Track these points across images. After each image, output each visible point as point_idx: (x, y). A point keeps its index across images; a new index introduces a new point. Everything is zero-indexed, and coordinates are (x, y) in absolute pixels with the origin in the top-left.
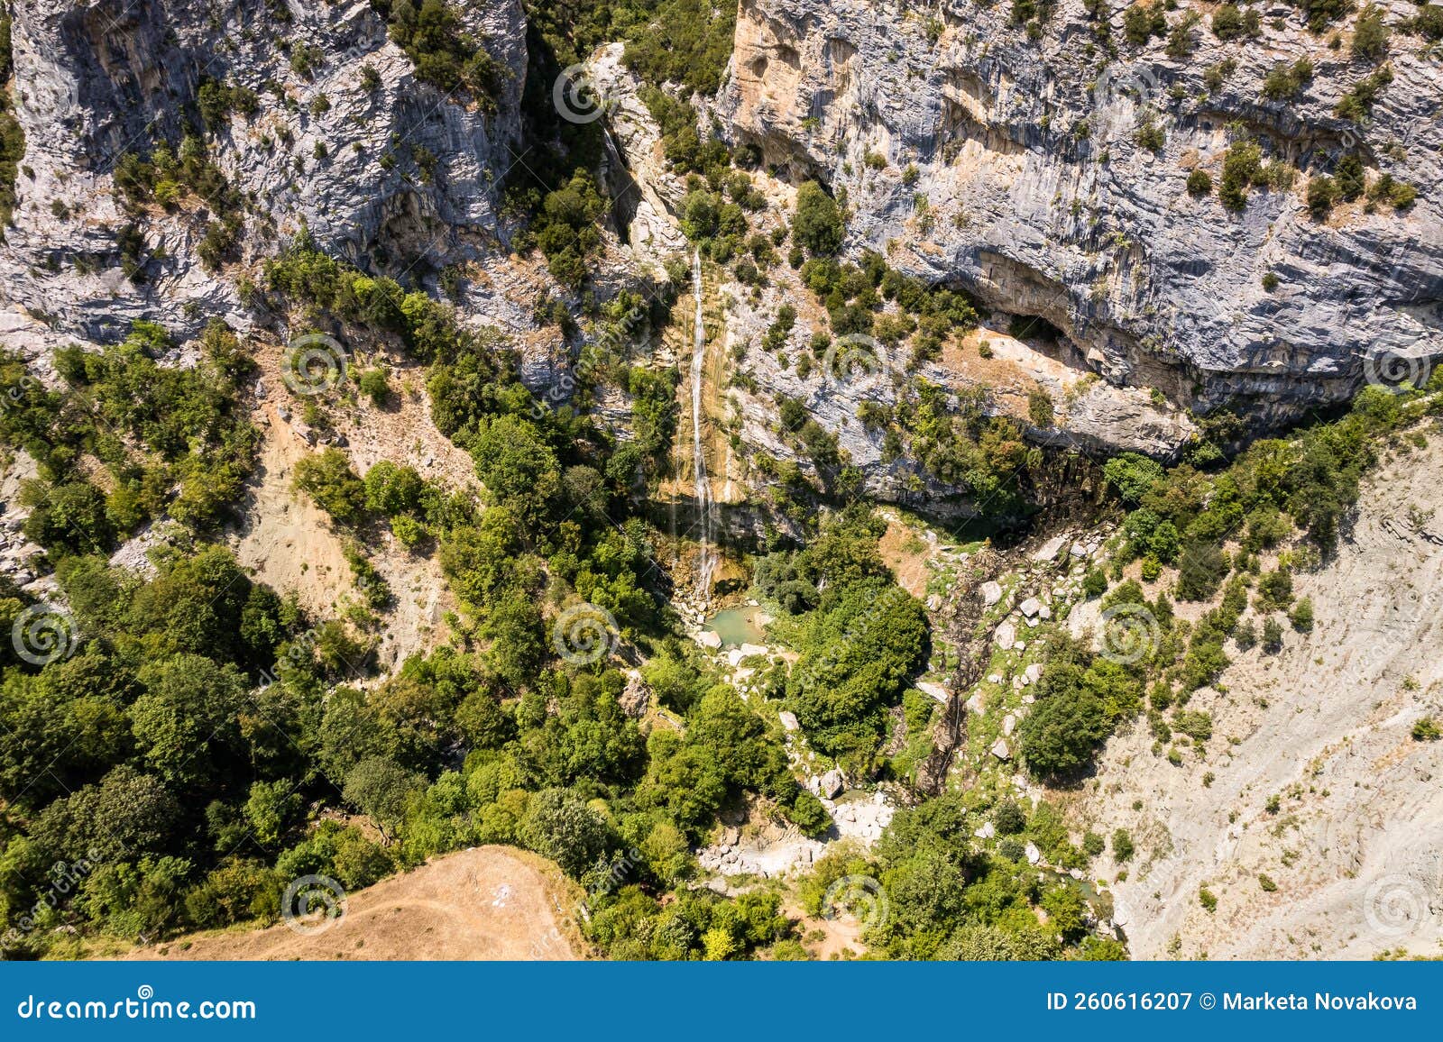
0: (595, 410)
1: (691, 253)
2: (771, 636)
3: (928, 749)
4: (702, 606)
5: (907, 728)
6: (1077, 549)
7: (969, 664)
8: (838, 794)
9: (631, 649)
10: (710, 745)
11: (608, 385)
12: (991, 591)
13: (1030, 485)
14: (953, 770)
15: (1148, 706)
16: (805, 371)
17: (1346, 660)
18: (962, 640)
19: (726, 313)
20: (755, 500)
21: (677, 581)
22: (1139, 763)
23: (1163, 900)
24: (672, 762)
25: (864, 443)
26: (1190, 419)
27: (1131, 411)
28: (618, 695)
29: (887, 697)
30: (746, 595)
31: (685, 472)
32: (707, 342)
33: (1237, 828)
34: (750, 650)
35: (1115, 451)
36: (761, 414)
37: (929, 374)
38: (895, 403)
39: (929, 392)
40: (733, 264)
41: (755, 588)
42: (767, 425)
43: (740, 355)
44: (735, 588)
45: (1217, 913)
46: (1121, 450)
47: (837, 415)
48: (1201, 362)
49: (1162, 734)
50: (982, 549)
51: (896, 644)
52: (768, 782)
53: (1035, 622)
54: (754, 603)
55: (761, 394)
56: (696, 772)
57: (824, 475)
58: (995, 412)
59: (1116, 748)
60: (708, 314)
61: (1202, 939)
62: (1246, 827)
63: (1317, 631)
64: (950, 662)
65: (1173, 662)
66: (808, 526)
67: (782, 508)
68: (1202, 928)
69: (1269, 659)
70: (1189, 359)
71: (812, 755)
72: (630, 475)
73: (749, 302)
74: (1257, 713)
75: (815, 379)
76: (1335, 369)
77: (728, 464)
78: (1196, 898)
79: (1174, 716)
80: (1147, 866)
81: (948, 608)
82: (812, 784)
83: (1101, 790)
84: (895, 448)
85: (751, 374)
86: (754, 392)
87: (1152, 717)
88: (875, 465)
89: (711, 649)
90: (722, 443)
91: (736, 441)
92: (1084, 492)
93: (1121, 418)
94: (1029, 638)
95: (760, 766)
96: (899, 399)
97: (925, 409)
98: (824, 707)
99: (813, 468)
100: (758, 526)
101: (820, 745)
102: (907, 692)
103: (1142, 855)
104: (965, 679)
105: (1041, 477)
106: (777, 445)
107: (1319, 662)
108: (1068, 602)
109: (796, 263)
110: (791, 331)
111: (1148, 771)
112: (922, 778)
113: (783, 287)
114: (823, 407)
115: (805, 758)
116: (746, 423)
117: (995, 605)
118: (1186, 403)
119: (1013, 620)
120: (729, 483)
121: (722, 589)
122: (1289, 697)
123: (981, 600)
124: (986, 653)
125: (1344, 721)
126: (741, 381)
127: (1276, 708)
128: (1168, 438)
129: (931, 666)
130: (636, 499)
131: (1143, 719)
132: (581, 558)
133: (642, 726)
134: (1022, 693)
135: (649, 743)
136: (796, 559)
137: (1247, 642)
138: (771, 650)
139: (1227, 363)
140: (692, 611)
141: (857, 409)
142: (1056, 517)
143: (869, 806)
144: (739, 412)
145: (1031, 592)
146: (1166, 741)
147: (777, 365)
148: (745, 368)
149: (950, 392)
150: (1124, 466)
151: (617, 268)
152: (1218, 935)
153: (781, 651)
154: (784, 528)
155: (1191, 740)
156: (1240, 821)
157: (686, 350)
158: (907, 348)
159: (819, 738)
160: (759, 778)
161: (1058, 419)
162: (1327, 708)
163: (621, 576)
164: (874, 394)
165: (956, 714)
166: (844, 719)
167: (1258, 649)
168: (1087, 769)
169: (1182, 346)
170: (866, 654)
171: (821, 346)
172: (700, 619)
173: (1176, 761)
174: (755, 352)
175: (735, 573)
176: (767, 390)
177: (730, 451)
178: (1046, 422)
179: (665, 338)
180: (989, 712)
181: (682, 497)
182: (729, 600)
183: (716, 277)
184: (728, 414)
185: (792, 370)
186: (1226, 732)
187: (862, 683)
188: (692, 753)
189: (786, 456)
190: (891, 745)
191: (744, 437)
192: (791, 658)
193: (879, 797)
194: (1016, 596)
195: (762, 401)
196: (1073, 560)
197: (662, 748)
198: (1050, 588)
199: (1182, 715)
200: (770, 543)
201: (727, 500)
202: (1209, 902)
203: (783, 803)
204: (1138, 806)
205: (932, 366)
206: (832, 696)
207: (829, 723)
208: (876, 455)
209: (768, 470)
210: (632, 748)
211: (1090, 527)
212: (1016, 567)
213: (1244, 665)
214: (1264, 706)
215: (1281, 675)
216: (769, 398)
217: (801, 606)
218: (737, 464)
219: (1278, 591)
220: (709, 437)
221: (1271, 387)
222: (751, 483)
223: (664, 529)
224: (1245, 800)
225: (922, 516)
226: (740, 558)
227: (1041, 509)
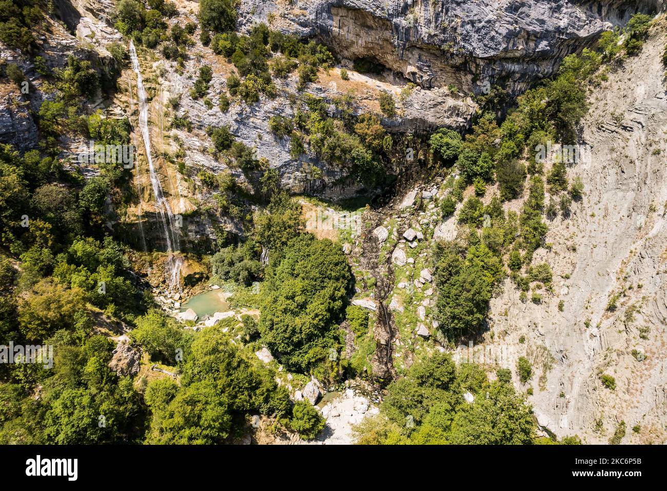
0: (62, 155)
1: (127, 43)
2: (233, 303)
3: (374, 345)
4: (177, 296)
5: (354, 336)
6: (426, 194)
7: (382, 281)
8: (319, 399)
9: (118, 324)
10: (208, 380)
11: (71, 135)
12: (381, 233)
13: (389, 161)
14: (396, 355)
15: (509, 272)
16: (225, 106)
17: (606, 209)
18: (372, 268)
19: (160, 80)
20: (203, 208)
21: (153, 282)
22: (514, 311)
23: (567, 396)
24: (174, 406)
25: (276, 150)
26: (473, 100)
27: (440, 100)
28: (108, 359)
29: (336, 316)
30: (209, 283)
31: (146, 196)
32: (149, 100)
33: (593, 330)
34: (220, 316)
35: (434, 128)
36: (198, 144)
37: (311, 92)
38: (293, 116)
39: (314, 104)
40: (160, 48)
41: (214, 278)
42: (204, 151)
43: (176, 106)
44: (200, 279)
45: (618, 388)
46: (438, 127)
47: (254, 134)
48: (479, 53)
49: (523, 286)
50: (366, 211)
51: (333, 274)
52: (266, 401)
53: (415, 244)
54: (216, 287)
55: (196, 131)
56: (199, 406)
57: (251, 181)
58: (360, 112)
59: (496, 306)
60: (147, 80)
61: (615, 412)
62: (598, 327)
63: (585, 198)
64: (369, 283)
65: (514, 239)
66: (245, 222)
67: (225, 212)
68: (612, 404)
69: (566, 222)
70: (471, 53)
71: (290, 376)
72: (100, 202)
73: (176, 71)
74: (572, 255)
75: (234, 109)
76: (548, 48)
77: (179, 185)
78: (598, 383)
79: (526, 272)
80: (543, 379)
81: (357, 250)
82: (297, 396)
83: (496, 337)
84: (299, 149)
85: (185, 118)
86: (190, 131)
87: (514, 278)
88: (287, 165)
89: (190, 322)
90: (171, 170)
91: (182, 166)
92: (420, 160)
93: (435, 106)
94: (416, 255)
95: (257, 388)
96: (296, 112)
97: (315, 115)
98: (294, 332)
99: (243, 177)
100: (209, 230)
101: (294, 365)
102: (348, 309)
103: (537, 372)
104: (383, 290)
105: (394, 154)
106: (214, 164)
107: (593, 216)
108: (431, 226)
109: (206, 43)
110: (211, 83)
111: (521, 314)
112: (376, 368)
113: (200, 57)
114: (244, 130)
115: (285, 380)
116: (188, 152)
117: (385, 241)
118: (469, 90)
119: (401, 246)
120: (182, 200)
121: (190, 281)
122: (585, 240)
123: (376, 240)
124: (391, 272)
125: (624, 243)
126: (178, 124)
127: (581, 249)
128: (463, 114)
129: (358, 288)
130: (110, 224)
131: (508, 281)
132: (55, 252)
133: (137, 384)
134: (424, 290)
135: (147, 397)
136: (241, 250)
137: (552, 214)
138: (238, 312)
139: (495, 49)
140: (170, 301)
141: (267, 125)
142: (407, 181)
143: (345, 401)
144: (181, 145)
145: (406, 226)
146: (527, 290)
147: (204, 108)
148: (181, 114)
149: (328, 102)
150: (441, 137)
151: (64, 42)
152: (624, 405)
153: (245, 311)
154: (229, 227)
155: (542, 284)
156: (594, 324)
157: (133, 108)
158: (295, 77)
159: (294, 359)
160: (258, 400)
161: (399, 112)
162: (611, 240)
163: (100, 268)
164: (278, 111)
165: (385, 317)
166: (310, 337)
167: (559, 217)
168: (483, 327)
169: (466, 45)
170: (314, 286)
171: (234, 86)
172: (177, 305)
173: (536, 301)
174: (186, 102)
175: (197, 268)
176: (200, 127)
177: (179, 176)
178: (391, 113)
179: (115, 101)
180: (406, 308)
181: (147, 215)
182: (197, 289)
183: (149, 58)
184: (173, 149)
185: (216, 109)
186: (559, 273)
187: (318, 306)
188: (191, 392)
189: (223, 171)
190: (347, 351)
191: (188, 163)
192: (255, 313)
193: (350, 392)
194: (398, 231)
195: (197, 135)
196: (425, 202)
197: (161, 396)
198: (418, 221)
199: (532, 269)
200: (220, 242)
201: (183, 211)
202: (608, 383)
203: (283, 416)
204: (522, 340)
205: (314, 86)
206: (298, 321)
207: (299, 345)
208: (286, 157)
209: (210, 184)
210: (130, 406)
211: (428, 182)
212: (391, 215)
213: (556, 228)
214: (574, 250)
215: (574, 229)
216: (202, 133)
217: (252, 278)
218: (186, 184)
219: (558, 178)
220: (161, 167)
221: (516, 67)
222: (199, 196)
223: (137, 247)
224: (590, 310)
225: (322, 200)
226: (200, 259)
227: (397, 177)
